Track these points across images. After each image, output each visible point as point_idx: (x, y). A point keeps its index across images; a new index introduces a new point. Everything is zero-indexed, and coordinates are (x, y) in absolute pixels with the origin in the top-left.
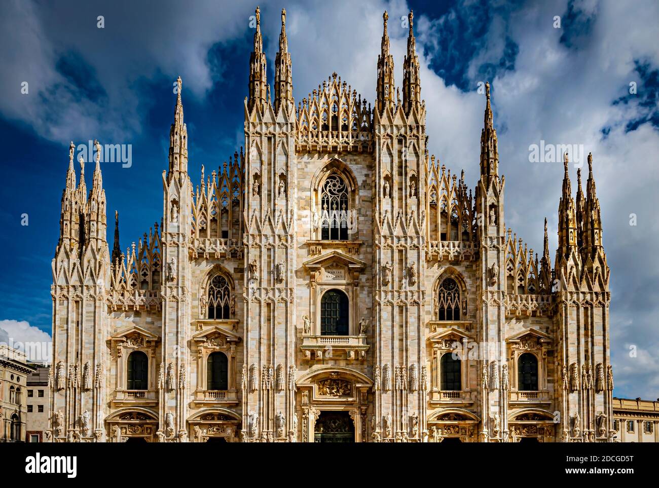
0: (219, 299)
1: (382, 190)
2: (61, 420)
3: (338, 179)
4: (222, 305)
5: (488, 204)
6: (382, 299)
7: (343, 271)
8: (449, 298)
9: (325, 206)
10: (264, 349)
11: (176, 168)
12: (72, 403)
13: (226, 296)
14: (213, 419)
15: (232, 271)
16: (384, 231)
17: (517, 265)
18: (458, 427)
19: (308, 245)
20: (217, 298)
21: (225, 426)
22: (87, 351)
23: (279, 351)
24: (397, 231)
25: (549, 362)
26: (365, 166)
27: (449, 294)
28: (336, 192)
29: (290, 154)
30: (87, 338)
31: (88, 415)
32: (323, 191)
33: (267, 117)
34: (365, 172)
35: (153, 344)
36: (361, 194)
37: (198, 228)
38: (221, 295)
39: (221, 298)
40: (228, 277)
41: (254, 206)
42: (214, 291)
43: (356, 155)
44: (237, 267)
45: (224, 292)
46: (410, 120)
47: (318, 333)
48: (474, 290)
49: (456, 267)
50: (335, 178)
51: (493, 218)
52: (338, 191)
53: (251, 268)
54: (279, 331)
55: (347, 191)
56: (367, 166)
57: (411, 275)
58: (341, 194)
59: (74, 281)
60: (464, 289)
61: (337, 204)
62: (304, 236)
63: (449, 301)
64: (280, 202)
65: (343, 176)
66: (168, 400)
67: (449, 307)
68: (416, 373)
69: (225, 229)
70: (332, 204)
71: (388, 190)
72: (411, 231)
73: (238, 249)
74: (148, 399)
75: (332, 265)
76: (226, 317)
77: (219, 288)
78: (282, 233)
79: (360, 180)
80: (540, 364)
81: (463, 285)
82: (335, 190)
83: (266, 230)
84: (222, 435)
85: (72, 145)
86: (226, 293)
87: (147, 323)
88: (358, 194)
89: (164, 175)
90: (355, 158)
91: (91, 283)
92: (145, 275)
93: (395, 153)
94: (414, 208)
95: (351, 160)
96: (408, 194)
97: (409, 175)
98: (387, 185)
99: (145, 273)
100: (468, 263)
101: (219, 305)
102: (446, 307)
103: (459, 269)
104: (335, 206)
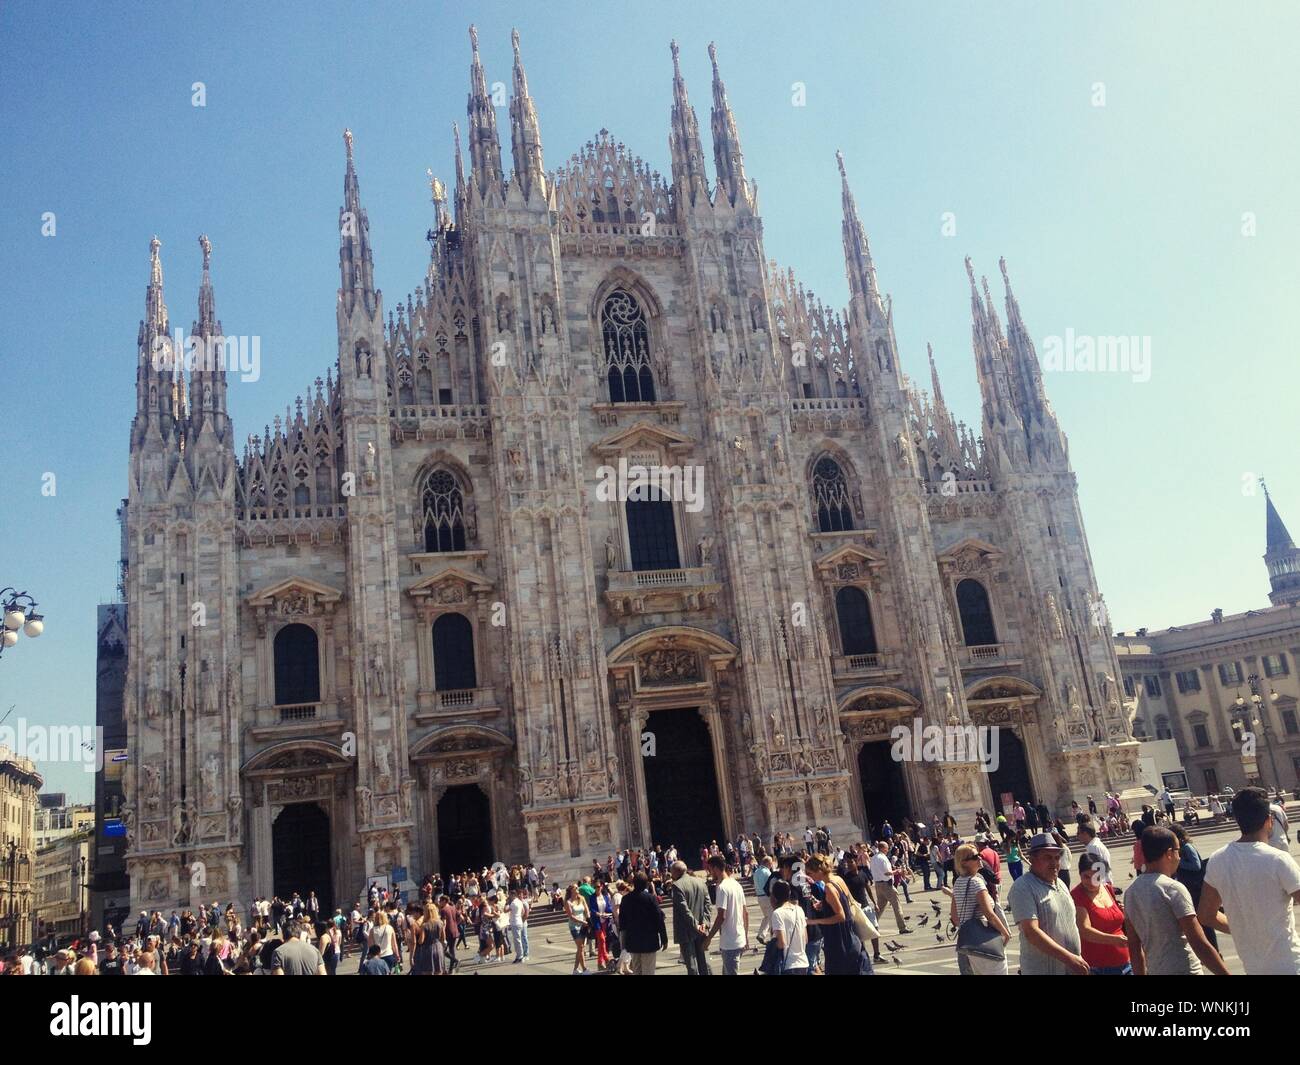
0: (444, 513)
1: (709, 318)
2: (158, 784)
3: (626, 298)
4: (451, 524)
5: (873, 339)
7: (655, 453)
8: (831, 492)
9: (611, 343)
10: (545, 602)
11: (359, 284)
12: (177, 743)
13: (457, 508)
14: (455, 748)
15: (466, 461)
18: (883, 720)
19: (595, 411)
20: (440, 511)
21: (478, 761)
24: (743, 386)
25: (1004, 593)
26: (670, 278)
27: (830, 485)
28: (625, 319)
31: (215, 766)
32: (604, 318)
34: (672, 287)
35: (332, 608)
36: (669, 323)
37: (397, 386)
38: (447, 505)
39: (447, 511)
40: (455, 471)
42: (433, 500)
43: (654, 260)
44: (473, 454)
45: (452, 500)
47: (629, 567)
48: (869, 476)
49: (835, 440)
50: (622, 297)
51: (885, 362)
52: (630, 318)
53: (511, 457)
55: (643, 318)
56: (674, 278)
58: (634, 322)
59: (173, 495)
60: (853, 475)
61: (630, 339)
62: (585, 396)
63: (832, 497)
64: (547, 339)
65: (635, 294)
67: (834, 508)
69: (445, 386)
70: (622, 338)
71: (718, 320)
73: (478, 423)
74: (323, 719)
75: (639, 444)
76: (460, 548)
77: (442, 492)
79: (665, 299)
80: (990, 595)
81: (850, 469)
82: (623, 316)
84: (474, 779)
86: (457, 501)
87: (313, 567)
88: (665, 324)
90: (654, 264)
91: (209, 498)
92: (302, 474)
93: (722, 260)
94: (765, 348)
95: (647, 268)
96: (752, 325)
97: (748, 295)
98: (716, 311)
99: (301, 471)
100: (853, 433)
101: (444, 525)
102: (828, 507)
103: (841, 443)
104: (627, 343)
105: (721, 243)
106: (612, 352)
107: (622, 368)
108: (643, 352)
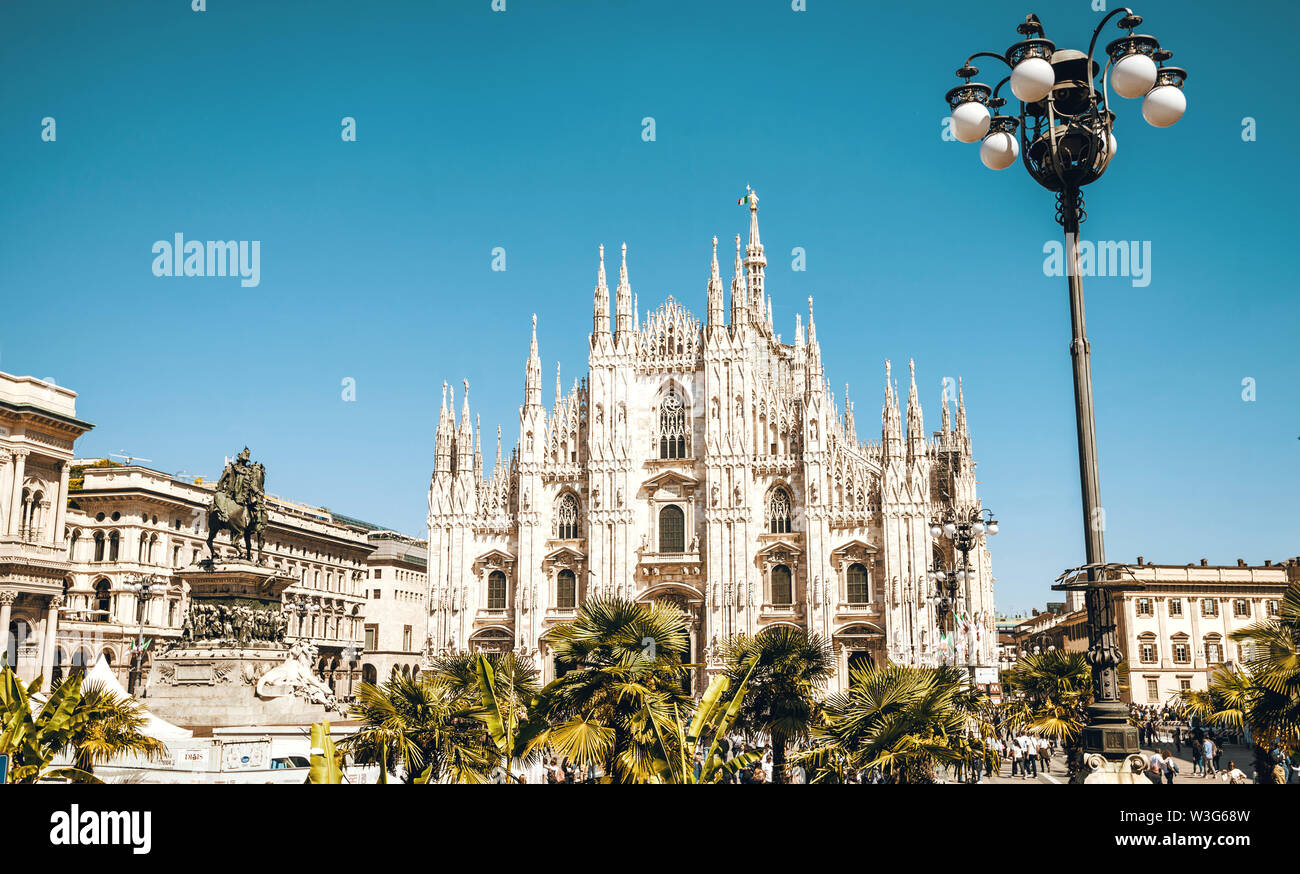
0: (568, 518)
1: (711, 411)
2: (434, 641)
3: (675, 396)
4: (571, 524)
5: (809, 420)
6: (711, 515)
7: (676, 488)
8: (780, 509)
9: (664, 422)
10: (607, 567)
11: (531, 402)
12: (443, 624)
13: (575, 515)
15: (579, 491)
16: (713, 450)
17: (844, 473)
19: (648, 463)
20: (567, 516)
22: (456, 575)
23: (620, 569)
24: (726, 451)
25: (878, 573)
27: (780, 504)
28: (673, 408)
29: (628, 382)
30: (456, 562)
31: (457, 635)
32: (660, 408)
33: (609, 350)
35: (511, 564)
36: (695, 412)
37: (550, 451)
38: (570, 513)
39: (570, 516)
40: (576, 496)
41: (597, 433)
42: (564, 510)
44: (581, 488)
45: (573, 510)
46: (736, 344)
47: (657, 550)
48: (802, 500)
50: (672, 395)
51: (814, 434)
52: (676, 407)
53: (595, 493)
54: (620, 551)
55: (683, 407)
57: (737, 492)
58: (678, 409)
59: (447, 510)
61: (675, 420)
62: (643, 456)
63: (780, 512)
64: (620, 427)
65: (680, 393)
66: (522, 621)
67: (781, 518)
68: (743, 590)
69: (573, 450)
70: (670, 419)
71: (716, 412)
72: (737, 450)
73: (584, 472)
74: (506, 616)
75: (669, 483)
76: (575, 536)
77: (568, 506)
78: (622, 457)
79: (694, 397)
80: (868, 575)
81: (792, 495)
82: (672, 406)
83: (608, 455)
85: (446, 384)
86: (575, 511)
87: (506, 544)
88: (692, 412)
89: (521, 410)
90: (688, 376)
91: (459, 512)
93: (723, 376)
94: (741, 427)
96: (735, 414)
97: (735, 396)
98: (716, 407)
100: (794, 475)
101: (568, 524)
102: (777, 518)
103: (789, 480)
104: (672, 422)
105: (722, 364)
106: (664, 428)
107: (668, 437)
108: (681, 427)
